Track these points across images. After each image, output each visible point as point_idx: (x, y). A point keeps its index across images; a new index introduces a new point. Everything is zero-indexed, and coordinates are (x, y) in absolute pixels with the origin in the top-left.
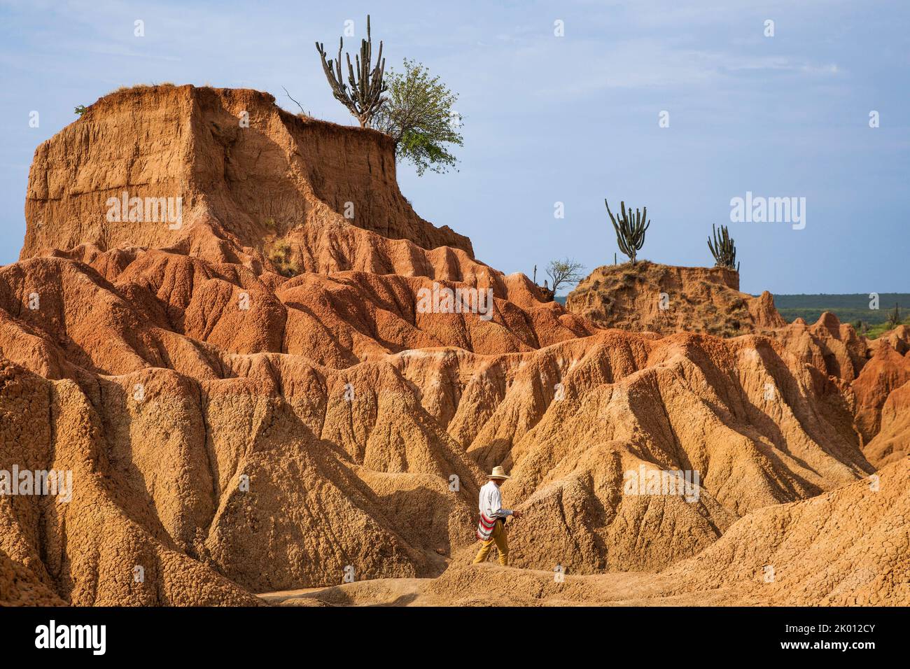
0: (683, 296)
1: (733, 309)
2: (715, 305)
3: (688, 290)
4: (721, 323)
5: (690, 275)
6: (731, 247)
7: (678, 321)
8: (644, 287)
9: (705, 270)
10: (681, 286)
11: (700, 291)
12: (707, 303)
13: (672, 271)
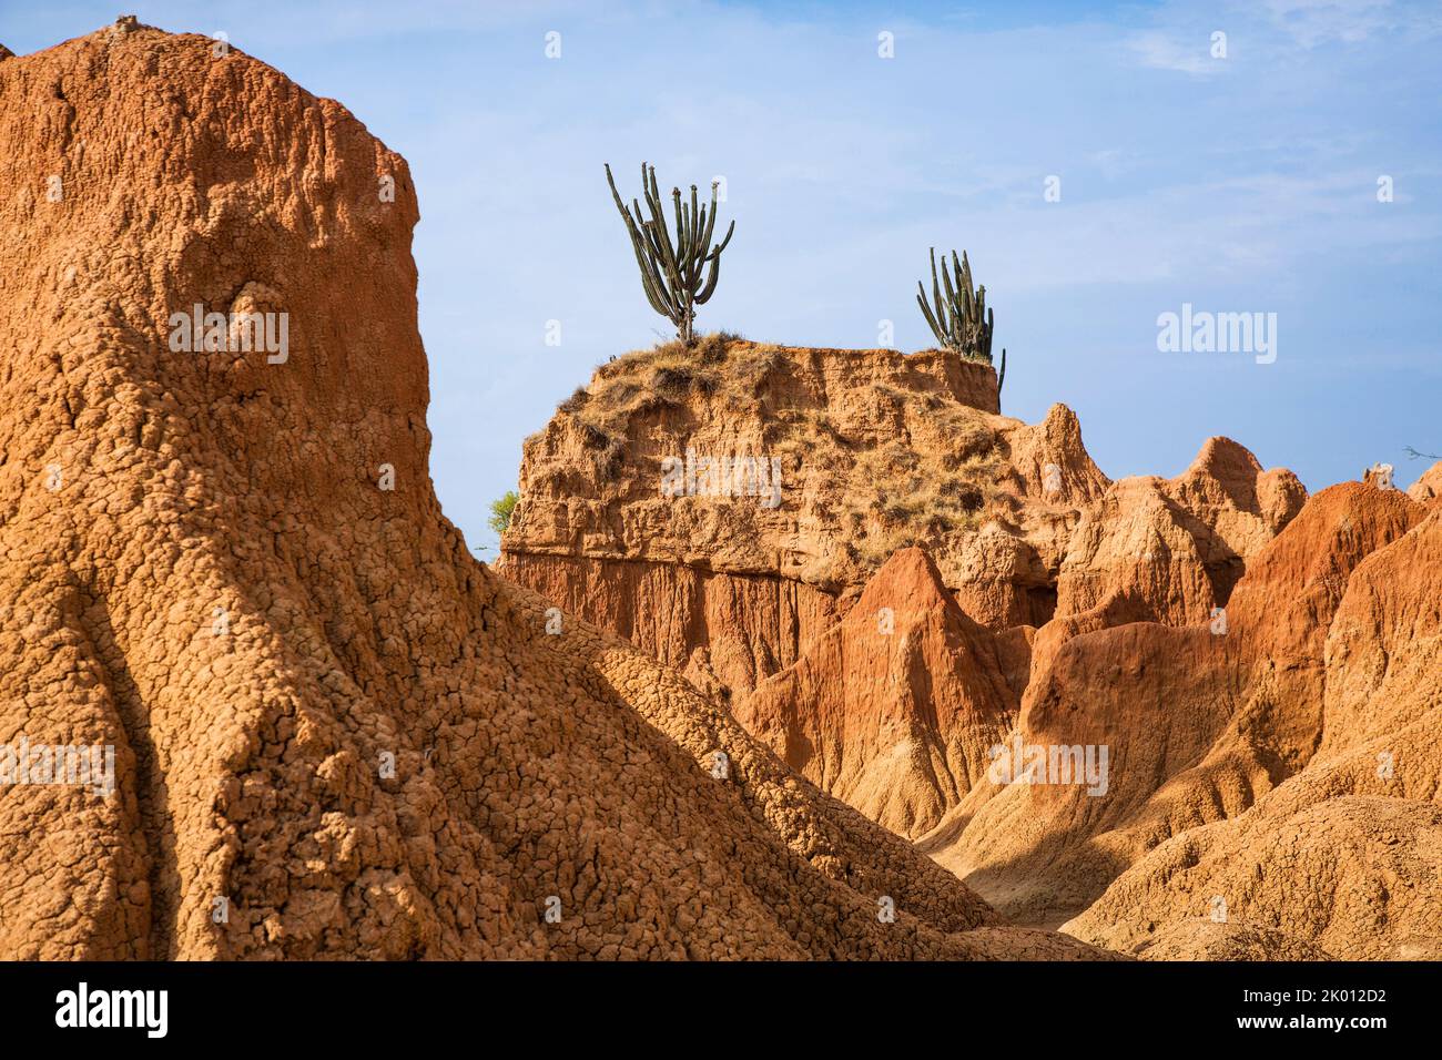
0: (824, 427)
1: (967, 453)
2: (917, 448)
3: (840, 413)
4: (929, 493)
5: (848, 370)
6: (980, 305)
7: (806, 493)
8: (714, 402)
9: (893, 357)
10: (823, 401)
11: (874, 412)
12: (893, 443)
13: (797, 360)
